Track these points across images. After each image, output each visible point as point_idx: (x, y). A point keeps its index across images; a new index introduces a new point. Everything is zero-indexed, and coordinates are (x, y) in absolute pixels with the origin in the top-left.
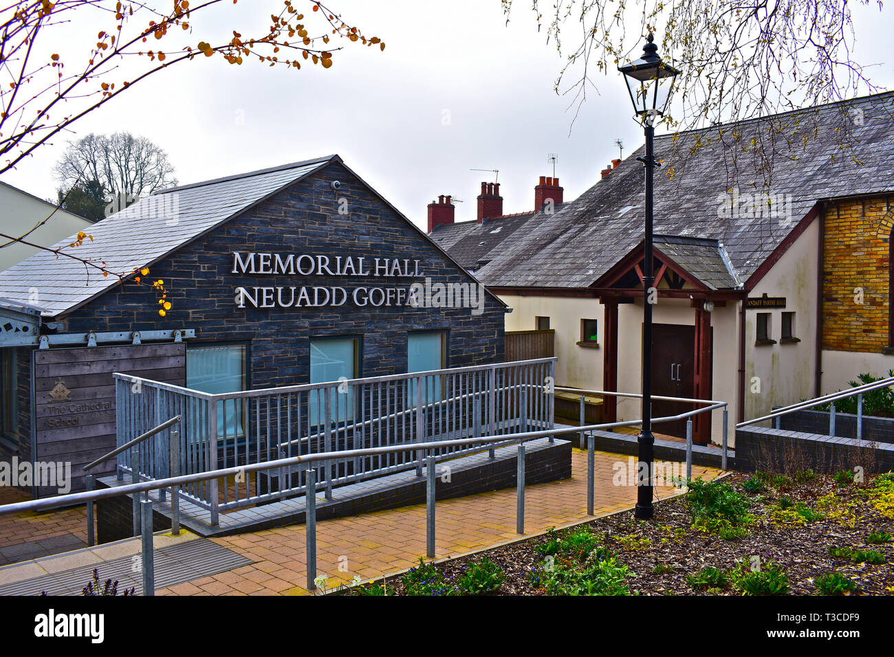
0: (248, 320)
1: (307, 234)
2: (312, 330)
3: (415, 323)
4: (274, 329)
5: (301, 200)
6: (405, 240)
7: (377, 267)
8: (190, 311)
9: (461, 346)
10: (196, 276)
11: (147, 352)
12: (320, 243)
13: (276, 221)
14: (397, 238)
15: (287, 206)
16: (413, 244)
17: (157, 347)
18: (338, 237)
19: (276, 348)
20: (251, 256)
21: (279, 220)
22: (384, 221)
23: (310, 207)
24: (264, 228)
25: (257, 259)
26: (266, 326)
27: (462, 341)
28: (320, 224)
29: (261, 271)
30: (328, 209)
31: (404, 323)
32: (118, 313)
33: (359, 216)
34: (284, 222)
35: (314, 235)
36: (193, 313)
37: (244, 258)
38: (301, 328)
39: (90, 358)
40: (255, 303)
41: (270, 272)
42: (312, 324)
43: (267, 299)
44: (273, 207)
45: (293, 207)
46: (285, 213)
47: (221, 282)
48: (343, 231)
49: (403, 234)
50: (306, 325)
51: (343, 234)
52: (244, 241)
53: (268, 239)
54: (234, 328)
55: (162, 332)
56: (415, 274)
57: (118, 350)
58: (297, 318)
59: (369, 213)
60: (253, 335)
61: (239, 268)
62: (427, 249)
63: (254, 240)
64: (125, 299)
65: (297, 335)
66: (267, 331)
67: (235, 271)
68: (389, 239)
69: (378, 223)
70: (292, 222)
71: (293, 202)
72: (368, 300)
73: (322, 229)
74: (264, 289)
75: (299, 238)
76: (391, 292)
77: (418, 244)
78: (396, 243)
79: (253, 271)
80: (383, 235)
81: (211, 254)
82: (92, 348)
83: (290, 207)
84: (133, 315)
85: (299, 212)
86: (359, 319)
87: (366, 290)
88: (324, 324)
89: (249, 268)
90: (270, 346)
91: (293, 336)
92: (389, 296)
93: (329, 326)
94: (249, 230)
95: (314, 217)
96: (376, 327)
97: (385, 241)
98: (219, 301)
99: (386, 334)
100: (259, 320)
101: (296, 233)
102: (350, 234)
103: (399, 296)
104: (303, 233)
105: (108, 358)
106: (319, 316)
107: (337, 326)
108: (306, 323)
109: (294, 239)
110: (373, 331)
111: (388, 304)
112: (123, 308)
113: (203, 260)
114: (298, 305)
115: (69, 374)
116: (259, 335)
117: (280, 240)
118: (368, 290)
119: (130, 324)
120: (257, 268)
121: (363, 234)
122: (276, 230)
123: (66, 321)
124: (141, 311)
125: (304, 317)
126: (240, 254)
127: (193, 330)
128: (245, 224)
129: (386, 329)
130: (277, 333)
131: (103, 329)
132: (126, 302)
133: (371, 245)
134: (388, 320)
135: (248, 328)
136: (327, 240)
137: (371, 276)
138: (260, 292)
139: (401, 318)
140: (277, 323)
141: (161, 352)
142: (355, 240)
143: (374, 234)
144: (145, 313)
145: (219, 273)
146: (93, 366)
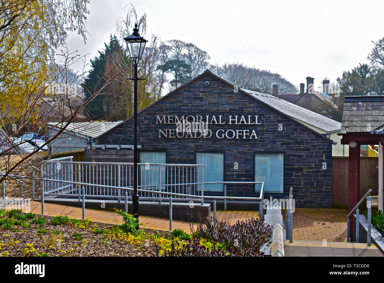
0: (165, 142)
1: (193, 106)
2: (195, 148)
3: (258, 148)
4: (177, 147)
5: (190, 92)
6: (252, 105)
7: (230, 120)
8: (141, 138)
9: (294, 162)
10: (143, 125)
11: (122, 152)
12: (200, 110)
13: (177, 102)
14: (246, 105)
15: (183, 95)
16: (257, 107)
17: (126, 151)
18: (209, 107)
19: (178, 155)
20: (164, 117)
21: (179, 101)
22: (237, 97)
23: (195, 95)
24: (172, 105)
25: (167, 118)
26: (173, 145)
27: (294, 159)
28: (200, 101)
29: (169, 123)
30: (204, 95)
31: (251, 147)
32: (114, 138)
33: (222, 96)
34: (181, 102)
35: (196, 106)
36: (142, 139)
37: (161, 118)
38: (190, 147)
39: (103, 153)
40: (166, 136)
41: (173, 123)
42: (195, 146)
43: (171, 134)
44: (176, 96)
45: (186, 95)
46: (182, 98)
47: (153, 127)
48: (212, 103)
49: (250, 103)
50: (193, 146)
51: (213, 105)
52: (163, 111)
53: (174, 109)
54: (159, 146)
55: (129, 145)
56: (255, 123)
57: (112, 151)
58: (188, 142)
59: (228, 94)
60: (167, 149)
61: (159, 122)
62: (265, 110)
63: (168, 110)
64: (117, 133)
65: (188, 150)
66: (174, 148)
67: (157, 123)
68: (241, 106)
69: (234, 98)
70: (185, 101)
71: (186, 93)
72: (225, 136)
73: (201, 104)
74: (170, 130)
75: (189, 108)
76: (239, 132)
77: (260, 107)
78: (245, 108)
79: (165, 123)
80: (237, 104)
81: (149, 116)
82: (103, 150)
83: (184, 95)
84: (120, 139)
85: (189, 97)
86: (221, 144)
87: (223, 131)
88: (201, 146)
89: (163, 122)
90: (174, 154)
91: (186, 150)
92: (238, 134)
93: (205, 147)
94: (165, 106)
95: (197, 98)
96: (232, 149)
97: (238, 107)
98: (152, 135)
99: (239, 152)
100: (169, 143)
101: (188, 106)
102: (217, 105)
103: (245, 134)
104: (190, 106)
105: (109, 153)
106: (199, 142)
107: (209, 147)
108: (193, 145)
109: (187, 109)
110: (230, 150)
111: (237, 138)
112: (116, 136)
113: (145, 119)
114: (186, 137)
115: (96, 158)
116: (170, 149)
117: (180, 109)
118: (225, 131)
119: (119, 142)
120: (167, 122)
121: (224, 104)
122: (177, 105)
123: (98, 140)
124: (123, 137)
125: (192, 142)
126: (159, 116)
127: (141, 146)
128: (163, 104)
129: (238, 150)
130: (179, 149)
131: (109, 144)
132: (117, 134)
133: (229, 109)
134: (240, 145)
135: (165, 146)
136: (204, 108)
137: (227, 124)
138: (168, 131)
139: (249, 145)
140: (178, 144)
141: (127, 152)
142: (219, 107)
143: (231, 104)
144: (124, 138)
145: (152, 124)
146: (104, 156)
